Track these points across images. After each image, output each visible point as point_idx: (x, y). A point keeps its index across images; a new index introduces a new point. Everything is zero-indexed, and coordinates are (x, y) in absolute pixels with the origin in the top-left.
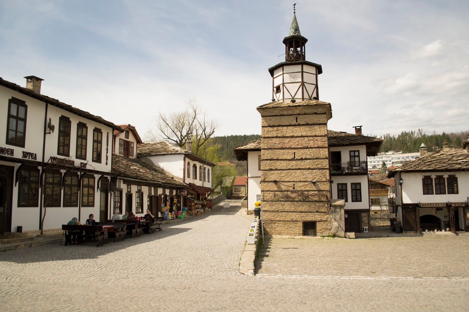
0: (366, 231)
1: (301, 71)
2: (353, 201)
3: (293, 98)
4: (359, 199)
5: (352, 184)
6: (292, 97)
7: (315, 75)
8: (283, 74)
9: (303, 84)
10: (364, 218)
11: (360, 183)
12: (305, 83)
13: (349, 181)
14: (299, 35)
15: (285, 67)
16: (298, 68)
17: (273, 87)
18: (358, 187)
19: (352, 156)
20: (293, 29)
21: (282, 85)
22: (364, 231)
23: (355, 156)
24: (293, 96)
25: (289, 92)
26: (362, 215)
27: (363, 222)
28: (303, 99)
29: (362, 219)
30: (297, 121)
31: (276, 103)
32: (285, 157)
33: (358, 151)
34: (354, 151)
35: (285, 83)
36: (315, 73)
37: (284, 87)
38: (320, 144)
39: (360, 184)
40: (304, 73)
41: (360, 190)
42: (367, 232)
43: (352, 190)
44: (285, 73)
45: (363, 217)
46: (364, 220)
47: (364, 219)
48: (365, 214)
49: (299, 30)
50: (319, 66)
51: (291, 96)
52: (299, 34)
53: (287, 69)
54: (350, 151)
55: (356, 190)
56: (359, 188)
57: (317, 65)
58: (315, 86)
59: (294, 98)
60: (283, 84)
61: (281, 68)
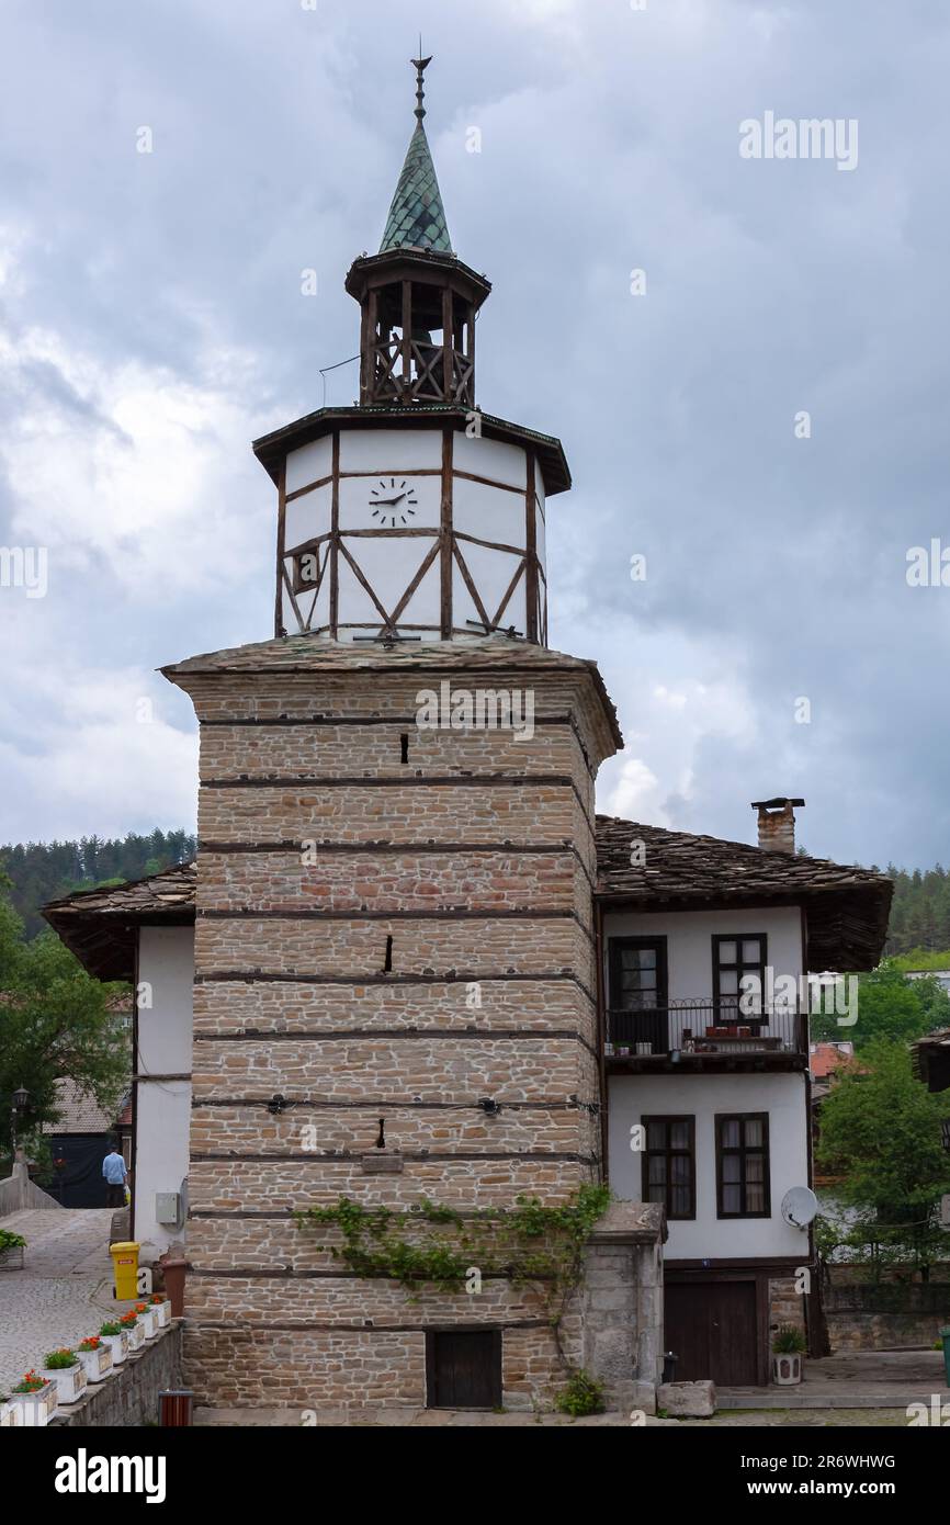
0: (786, 1375)
1: (438, 464)
2: (722, 1214)
3: (391, 624)
4: (754, 1206)
5: (722, 1121)
6: (383, 614)
7: (522, 499)
8: (336, 476)
9: (448, 541)
10: (779, 1307)
11: (767, 1114)
12: (459, 541)
13: (706, 1103)
14: (439, 247)
15: (346, 438)
16: (424, 449)
17: (281, 555)
18: (753, 1139)
19: (728, 967)
20: (405, 211)
21: (327, 542)
22: (776, 1375)
23: (740, 968)
24: (390, 613)
25: (365, 584)
26: (770, 1291)
27: (775, 1327)
28: (446, 629)
29: (772, 1312)
30: (404, 760)
31: (288, 649)
32: (334, 961)
33: (762, 939)
34: (739, 940)
35: (345, 534)
36: (523, 484)
37: (339, 552)
38: (531, 890)
39: (763, 1118)
40: (456, 481)
41: (764, 1150)
42: (791, 1380)
43: (722, 1153)
44: (344, 475)
45: (774, 1299)
46: (782, 1319)
47: (782, 1312)
48: (784, 1287)
49: (440, 222)
50: (546, 448)
51: (380, 608)
52: (438, 242)
53: (358, 451)
54: (717, 940)
55: (742, 1152)
56: (760, 1145)
57: (536, 435)
58: (519, 559)
59: (398, 622)
60: (335, 537)
61: (326, 445)
